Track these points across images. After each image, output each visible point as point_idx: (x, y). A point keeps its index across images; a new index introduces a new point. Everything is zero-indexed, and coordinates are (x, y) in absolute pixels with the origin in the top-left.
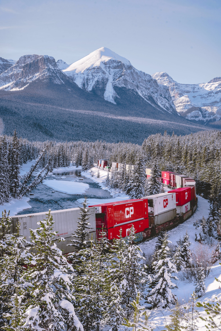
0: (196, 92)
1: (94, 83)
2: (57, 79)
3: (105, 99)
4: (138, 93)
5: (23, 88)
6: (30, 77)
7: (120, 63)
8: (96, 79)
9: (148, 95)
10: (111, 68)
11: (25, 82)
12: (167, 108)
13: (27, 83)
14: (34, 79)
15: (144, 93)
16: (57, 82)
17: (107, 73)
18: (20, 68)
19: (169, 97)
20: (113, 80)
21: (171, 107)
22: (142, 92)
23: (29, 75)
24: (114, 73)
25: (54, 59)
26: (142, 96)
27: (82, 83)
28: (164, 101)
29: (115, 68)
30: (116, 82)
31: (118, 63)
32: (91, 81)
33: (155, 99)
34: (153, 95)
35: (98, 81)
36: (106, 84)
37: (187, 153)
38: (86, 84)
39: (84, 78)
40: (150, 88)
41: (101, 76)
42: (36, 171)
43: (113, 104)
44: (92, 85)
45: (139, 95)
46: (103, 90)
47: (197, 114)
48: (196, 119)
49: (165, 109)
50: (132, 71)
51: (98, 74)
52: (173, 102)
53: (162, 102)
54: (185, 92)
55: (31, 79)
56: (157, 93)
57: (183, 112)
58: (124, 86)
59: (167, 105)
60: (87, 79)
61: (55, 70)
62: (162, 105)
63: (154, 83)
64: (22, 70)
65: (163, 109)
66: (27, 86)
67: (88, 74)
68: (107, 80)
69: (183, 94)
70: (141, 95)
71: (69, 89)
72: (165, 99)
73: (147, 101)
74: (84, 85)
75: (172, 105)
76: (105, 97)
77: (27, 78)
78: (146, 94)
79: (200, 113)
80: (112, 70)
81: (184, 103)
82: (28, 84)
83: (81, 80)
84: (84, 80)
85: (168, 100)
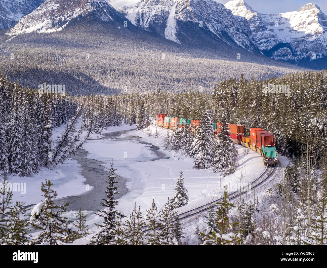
0: (283, 23)
1: (151, 18)
2: (104, 15)
3: (166, 37)
4: (208, 28)
5: (61, 29)
6: (69, 13)
8: (153, 13)
9: (222, 30)
11: (63, 20)
12: (246, 46)
13: (65, 22)
14: (75, 16)
15: (216, 28)
16: (103, 18)
17: (168, 4)
18: (56, 3)
19: (248, 31)
20: (176, 13)
21: (252, 44)
22: (213, 26)
23: (68, 11)
24: (176, 4)
26: (213, 32)
27: (136, 18)
28: (243, 37)
30: (180, 16)
32: (148, 15)
33: (230, 35)
34: (227, 30)
35: (156, 15)
36: (166, 19)
38: (141, 20)
39: (138, 12)
40: (223, 21)
41: (160, 9)
42: (72, 132)
43: (176, 43)
44: (149, 21)
45: (210, 30)
46: (164, 26)
47: (285, 52)
48: (284, 59)
49: (244, 47)
51: (156, 7)
52: (253, 38)
53: (239, 38)
54: (268, 24)
55: (70, 16)
56: (232, 27)
57: (267, 50)
58: (190, 20)
59: (246, 41)
60: (142, 13)
61: (101, 3)
62: (240, 42)
63: (228, 14)
64: (59, 5)
65: (241, 47)
66: (65, 25)
67: (143, 7)
68: (168, 13)
69: (267, 27)
70: (211, 30)
71: (120, 28)
72: (243, 34)
73: (220, 37)
74: (138, 21)
75: (254, 42)
76: (166, 35)
77: (66, 16)
78: (219, 29)
79: (289, 50)
81: (267, 38)
82: (67, 23)
83: (135, 15)
84: (138, 14)
85: (247, 35)
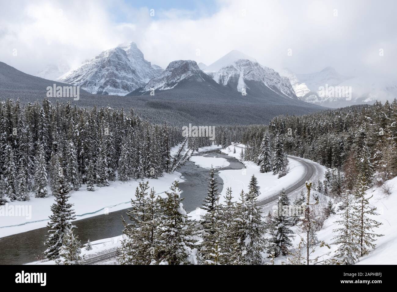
1: (228, 79)
2: (199, 78)
3: (238, 91)
4: (264, 84)
5: (173, 87)
6: (178, 78)
7: (248, 62)
8: (230, 76)
9: (273, 85)
10: (242, 66)
11: (174, 82)
12: (289, 94)
13: (176, 83)
14: (181, 79)
15: (269, 84)
16: (199, 80)
17: (239, 70)
18: (170, 72)
19: (289, 86)
20: (244, 75)
21: (292, 93)
22: (267, 83)
23: (178, 76)
24: (244, 70)
25: (196, 63)
26: (268, 86)
27: (219, 79)
28: (286, 89)
29: (245, 65)
30: (246, 77)
31: (247, 61)
32: (226, 77)
33: (278, 88)
34: (276, 85)
35: (231, 77)
36: (238, 79)
37: (305, 129)
38: (222, 80)
39: (221, 75)
40: (273, 80)
41: (234, 73)
42: (183, 151)
44: (227, 81)
45: (265, 85)
46: (236, 84)
47: (313, 97)
49: (287, 95)
50: (258, 67)
51: (232, 72)
52: (293, 89)
53: (284, 90)
54: (302, 80)
55: (179, 79)
56: (279, 83)
57: (302, 97)
58: (253, 79)
59: (288, 92)
60: (223, 76)
61: (197, 71)
62: (284, 92)
63: (277, 75)
64: (171, 73)
65: (285, 95)
66: (176, 85)
67: (223, 72)
68: (239, 75)
69: (301, 82)
70: (266, 85)
71: (209, 85)
72: (286, 87)
73: (272, 90)
74: (220, 81)
75: (293, 92)
76: (238, 89)
77: (176, 79)
78: (271, 84)
79: (316, 97)
80: (242, 68)
81: (302, 89)
83: (218, 77)
84: (220, 77)
85: (289, 88)
